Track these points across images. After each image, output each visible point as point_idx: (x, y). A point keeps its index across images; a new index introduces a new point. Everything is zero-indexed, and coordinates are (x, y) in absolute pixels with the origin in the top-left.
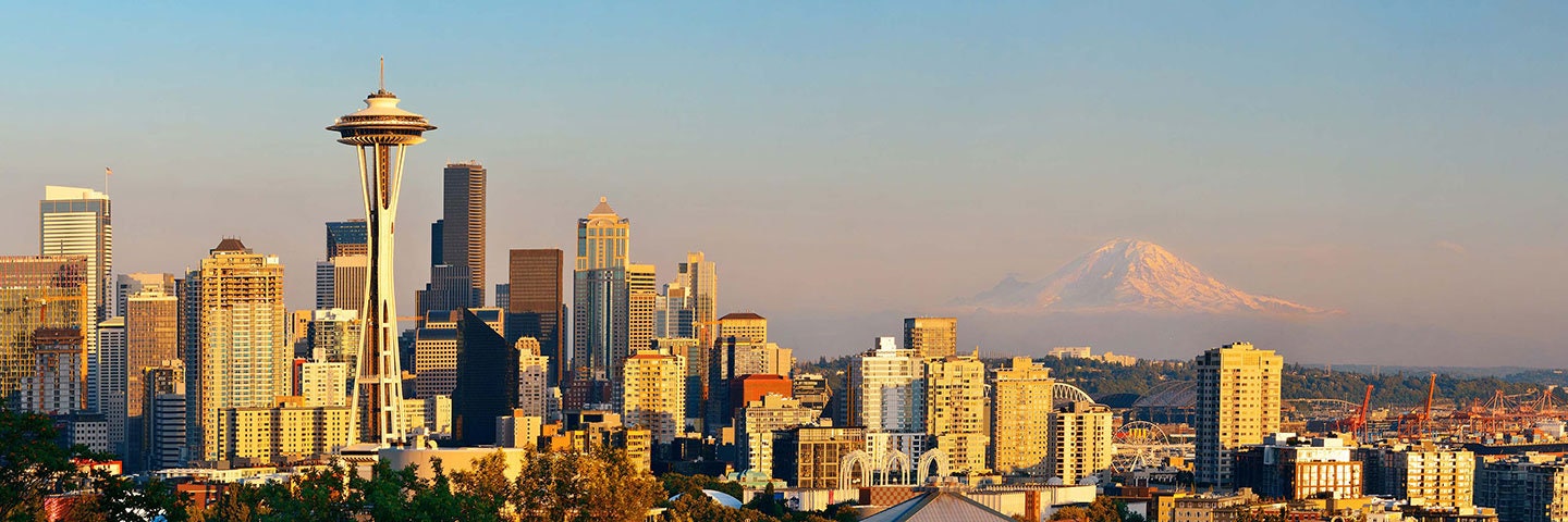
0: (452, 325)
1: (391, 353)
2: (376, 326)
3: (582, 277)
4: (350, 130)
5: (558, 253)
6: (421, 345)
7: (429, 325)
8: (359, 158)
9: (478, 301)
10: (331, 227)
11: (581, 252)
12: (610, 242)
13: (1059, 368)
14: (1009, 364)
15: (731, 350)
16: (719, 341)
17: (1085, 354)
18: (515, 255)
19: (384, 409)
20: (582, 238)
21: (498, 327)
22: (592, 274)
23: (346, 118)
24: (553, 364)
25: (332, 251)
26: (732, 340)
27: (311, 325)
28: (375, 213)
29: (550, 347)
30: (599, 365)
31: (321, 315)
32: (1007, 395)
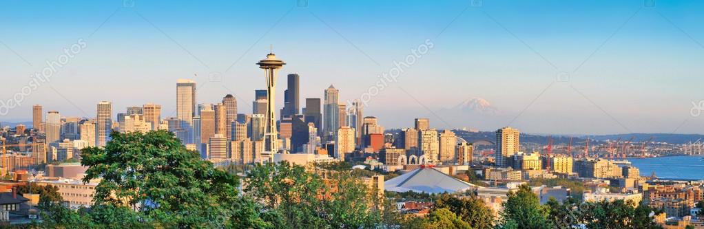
0: (290, 119)
1: (274, 127)
2: (270, 119)
3: (326, 107)
4: (263, 64)
5: (319, 99)
6: (281, 124)
7: (284, 119)
8: (265, 72)
9: (298, 113)
10: (257, 91)
11: (326, 99)
12: (333, 97)
13: (458, 133)
14: (444, 132)
15: (367, 127)
16: (364, 124)
17: (464, 129)
18: (307, 100)
19: (272, 142)
20: (326, 95)
21: (303, 119)
22: (329, 105)
23: (261, 61)
24: (318, 130)
25: (257, 98)
26: (367, 124)
27: (251, 119)
28: (269, 88)
29: (318, 125)
30: (331, 131)
31: (254, 116)
32: (443, 139)
